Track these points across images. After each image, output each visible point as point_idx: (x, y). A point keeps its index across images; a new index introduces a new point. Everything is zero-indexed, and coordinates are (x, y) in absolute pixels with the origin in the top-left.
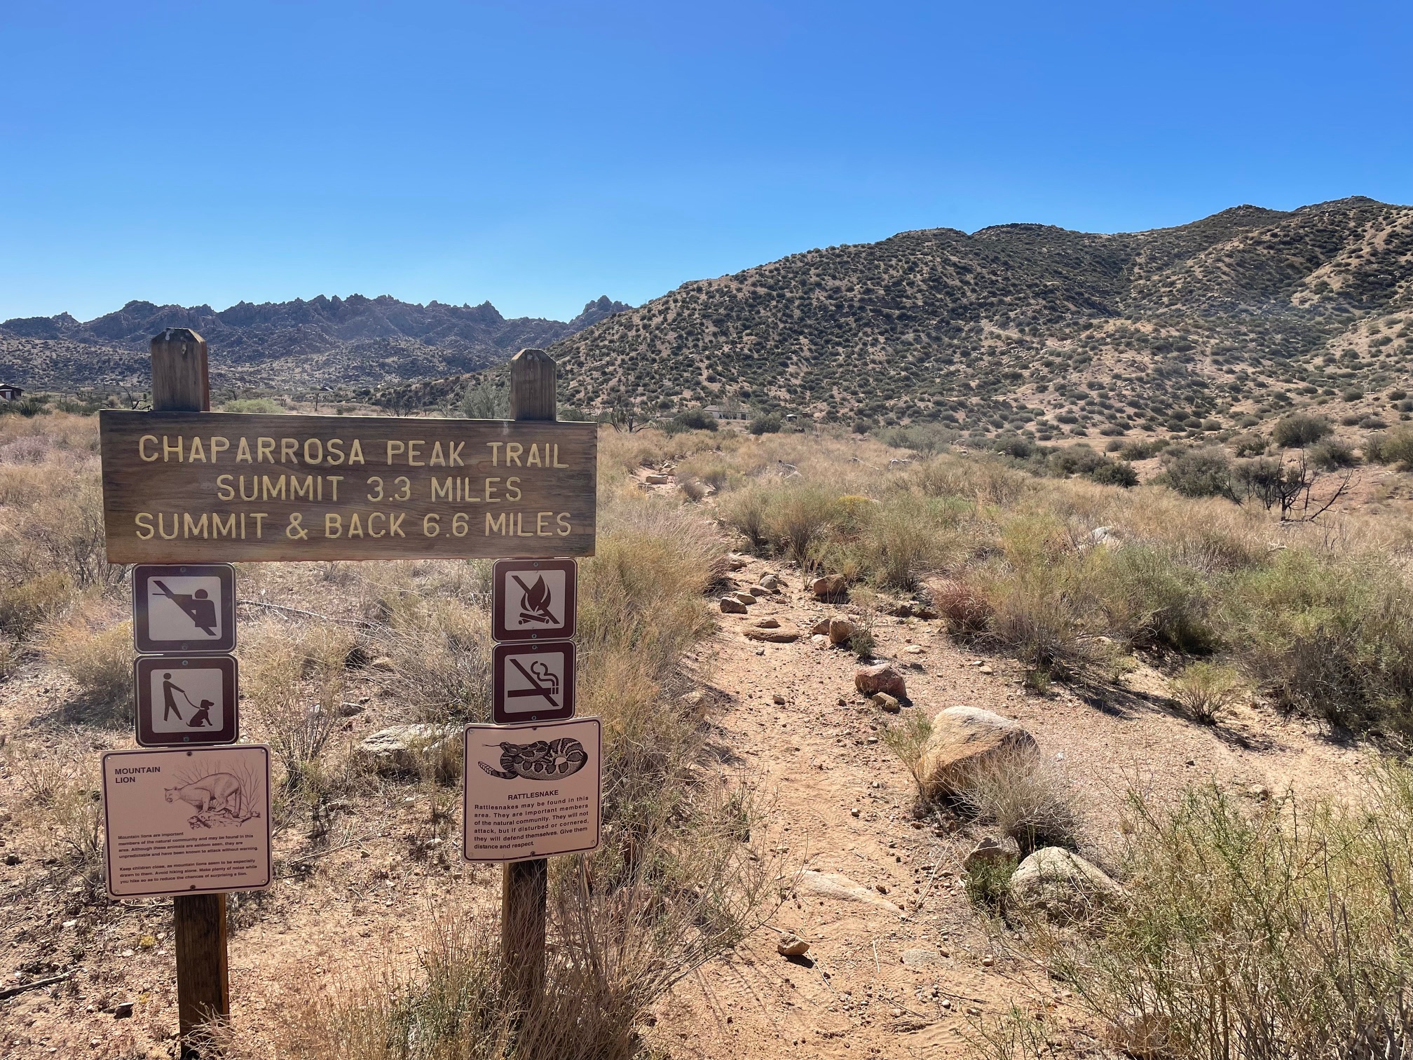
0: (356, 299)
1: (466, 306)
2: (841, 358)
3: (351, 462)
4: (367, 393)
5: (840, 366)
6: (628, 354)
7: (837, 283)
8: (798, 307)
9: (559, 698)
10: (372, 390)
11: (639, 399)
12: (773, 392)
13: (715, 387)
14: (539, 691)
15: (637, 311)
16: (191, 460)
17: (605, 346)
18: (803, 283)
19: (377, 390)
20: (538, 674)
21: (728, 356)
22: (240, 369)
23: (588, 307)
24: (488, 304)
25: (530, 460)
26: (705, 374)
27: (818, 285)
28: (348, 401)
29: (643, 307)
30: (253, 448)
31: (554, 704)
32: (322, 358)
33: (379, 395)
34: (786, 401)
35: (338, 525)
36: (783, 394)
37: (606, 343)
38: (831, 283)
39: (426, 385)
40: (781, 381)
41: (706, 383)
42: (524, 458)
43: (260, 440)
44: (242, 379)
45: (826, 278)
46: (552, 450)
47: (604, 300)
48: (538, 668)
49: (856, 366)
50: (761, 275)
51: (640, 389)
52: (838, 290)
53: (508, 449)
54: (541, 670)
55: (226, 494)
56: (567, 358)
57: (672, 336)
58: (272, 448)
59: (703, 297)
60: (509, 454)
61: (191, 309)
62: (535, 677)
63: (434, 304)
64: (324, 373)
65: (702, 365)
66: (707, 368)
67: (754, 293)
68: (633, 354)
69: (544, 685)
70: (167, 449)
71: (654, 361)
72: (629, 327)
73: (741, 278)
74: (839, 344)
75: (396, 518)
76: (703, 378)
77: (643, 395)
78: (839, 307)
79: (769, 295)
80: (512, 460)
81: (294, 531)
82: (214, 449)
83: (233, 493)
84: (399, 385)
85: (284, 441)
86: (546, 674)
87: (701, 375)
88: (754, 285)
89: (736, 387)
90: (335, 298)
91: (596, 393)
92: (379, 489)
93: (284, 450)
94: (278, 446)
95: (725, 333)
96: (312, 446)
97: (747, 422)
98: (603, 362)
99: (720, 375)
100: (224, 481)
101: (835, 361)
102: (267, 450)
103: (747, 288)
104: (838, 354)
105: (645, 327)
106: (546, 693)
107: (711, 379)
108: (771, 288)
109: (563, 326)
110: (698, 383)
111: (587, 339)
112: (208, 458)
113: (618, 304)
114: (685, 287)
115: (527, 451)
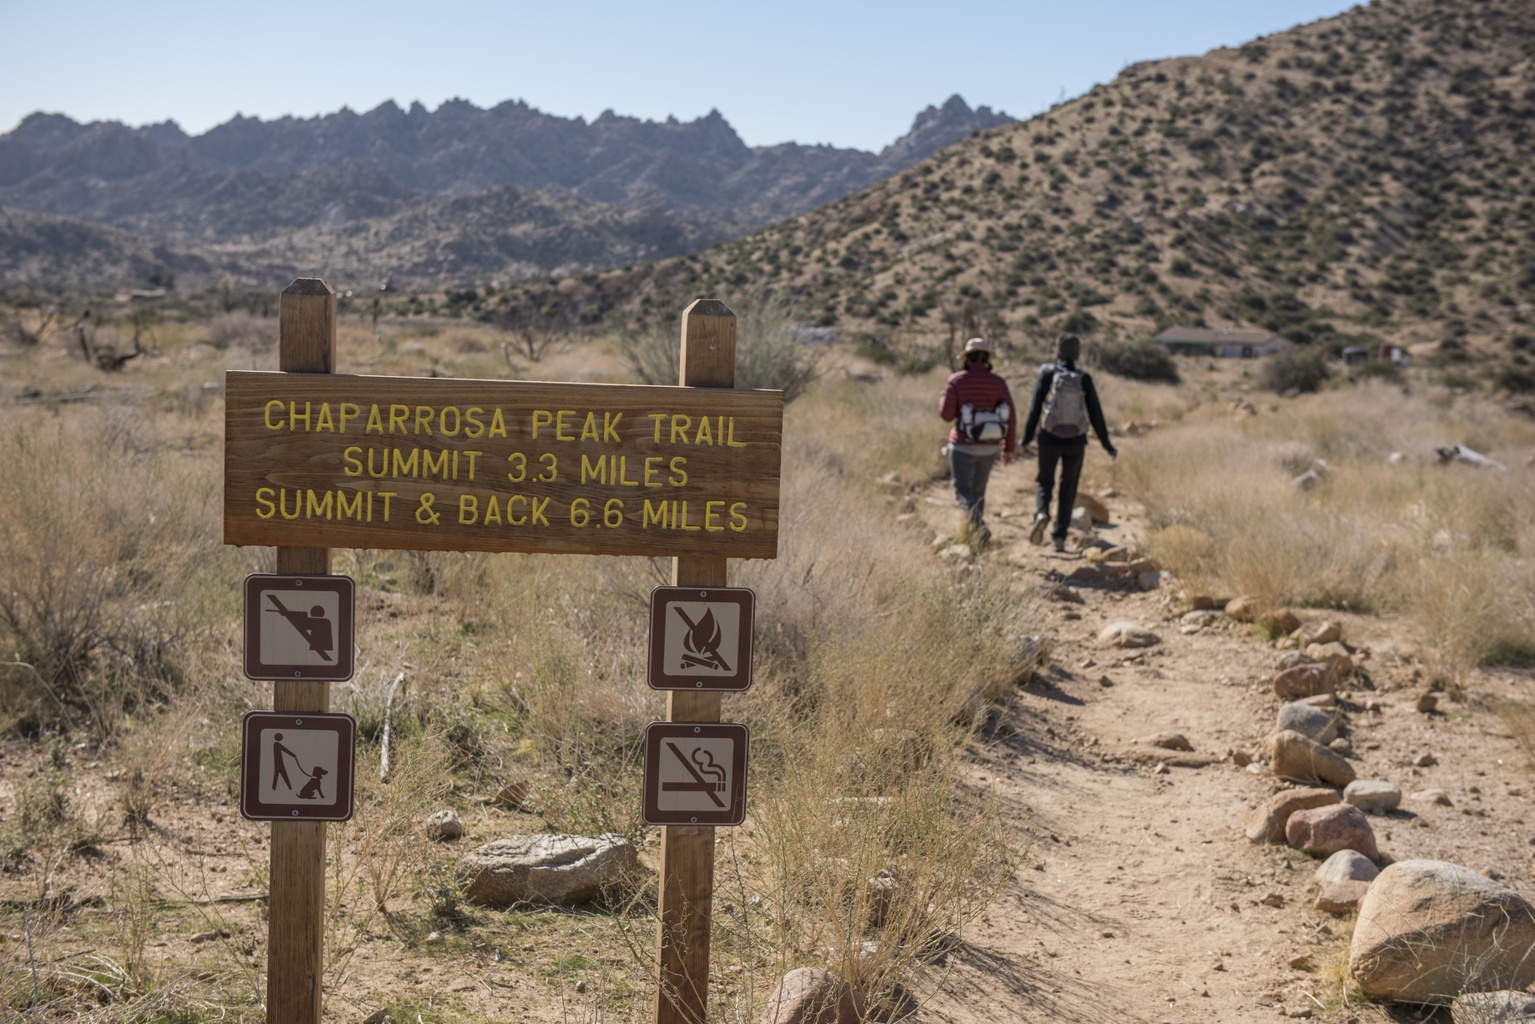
0: (457, 108)
1: (672, 120)
2: (1478, 226)
3: (491, 435)
4: (471, 297)
5: (1477, 240)
6: (1000, 217)
7: (1475, 59)
8: (1383, 112)
9: (726, 797)
10: (481, 292)
11: (1021, 313)
12: (1316, 298)
13: (1190, 287)
14: (700, 786)
15: (1024, 125)
16: (319, 429)
17: (952, 201)
18: (1396, 60)
19: (491, 292)
20: (701, 764)
21: (1221, 220)
22: (230, 248)
23: (921, 119)
24: (715, 115)
25: (699, 437)
26: (1169, 256)
27: (1429, 62)
28: (434, 312)
29: (1039, 118)
30: (385, 415)
31: (720, 804)
32: (387, 226)
33: (493, 301)
34: (1346, 318)
35: (473, 509)
36: (1339, 301)
37: (956, 194)
38: (1458, 59)
39: (588, 280)
40: (1338, 274)
41: (1167, 280)
42: (692, 434)
43: (393, 408)
44: (234, 268)
45: (1448, 48)
46: (726, 426)
47: (956, 103)
48: (701, 757)
49: (1511, 241)
50: (1299, 44)
51: (1025, 291)
52: (1475, 73)
53: (673, 423)
54: (705, 760)
55: (354, 468)
56: (876, 225)
57: (1100, 176)
58: (405, 417)
59: (1168, 94)
60: (674, 428)
61: (144, 128)
62: (696, 767)
63: (608, 115)
64: (389, 256)
65: (1162, 240)
66: (1173, 246)
67: (1282, 83)
68: (1013, 217)
69: (709, 779)
70: (293, 416)
71: (1057, 230)
72: (1007, 156)
73: (1255, 51)
74: (1475, 192)
75: (541, 502)
76: (1162, 268)
77: (1029, 303)
78: (1479, 109)
79: (1317, 87)
80: (678, 434)
81: (425, 515)
82: (343, 416)
83: (360, 468)
84: (535, 279)
85: (419, 409)
86: (710, 765)
87: (1156, 260)
88: (1284, 65)
89: (1236, 287)
90: (417, 106)
91: (931, 300)
92: (521, 467)
93: (418, 420)
94: (412, 412)
95: (1217, 170)
96: (450, 415)
97: (1257, 366)
98: (949, 235)
99: (1201, 262)
100: (351, 455)
101: (1464, 229)
102: (400, 420)
103: (1267, 70)
104: (1471, 215)
105: (1041, 158)
106: (710, 789)
107: (1181, 269)
108: (1321, 71)
109: (868, 158)
110: (1152, 278)
111: (916, 185)
112: (337, 428)
113: (984, 111)
114: (1130, 73)
115: (696, 425)
